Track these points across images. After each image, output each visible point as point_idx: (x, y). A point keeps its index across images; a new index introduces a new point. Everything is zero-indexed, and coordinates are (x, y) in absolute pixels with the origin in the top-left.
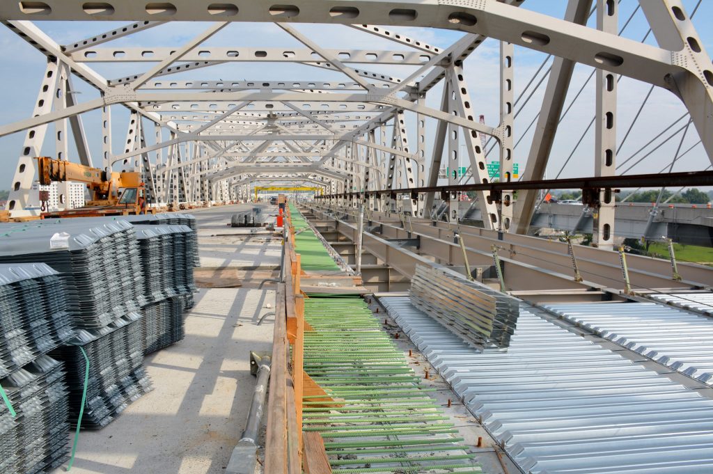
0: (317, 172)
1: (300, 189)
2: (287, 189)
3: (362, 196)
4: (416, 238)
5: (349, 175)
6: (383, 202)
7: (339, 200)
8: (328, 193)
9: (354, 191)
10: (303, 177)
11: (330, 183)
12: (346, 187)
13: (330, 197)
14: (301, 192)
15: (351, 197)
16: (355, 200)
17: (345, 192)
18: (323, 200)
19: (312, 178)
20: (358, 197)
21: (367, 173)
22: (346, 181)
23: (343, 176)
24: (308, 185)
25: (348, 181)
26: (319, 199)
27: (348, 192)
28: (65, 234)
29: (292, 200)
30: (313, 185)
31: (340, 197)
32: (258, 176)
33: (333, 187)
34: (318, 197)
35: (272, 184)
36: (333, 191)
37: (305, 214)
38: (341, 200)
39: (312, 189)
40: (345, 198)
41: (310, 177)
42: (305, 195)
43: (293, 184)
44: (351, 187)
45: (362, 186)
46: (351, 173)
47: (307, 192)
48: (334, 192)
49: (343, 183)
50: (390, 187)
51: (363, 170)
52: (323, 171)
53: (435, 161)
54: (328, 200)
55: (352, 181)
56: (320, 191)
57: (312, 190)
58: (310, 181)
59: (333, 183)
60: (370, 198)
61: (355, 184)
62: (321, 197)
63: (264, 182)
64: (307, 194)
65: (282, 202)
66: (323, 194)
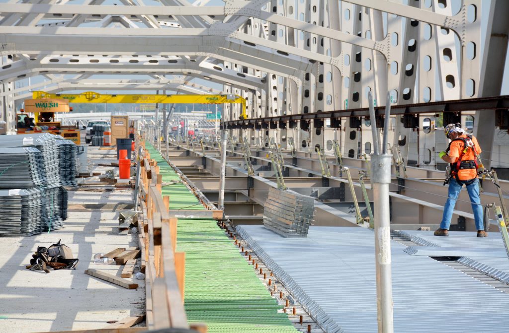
0: (223, 53)
1: (176, 100)
2: (133, 100)
3: (345, 122)
4: (339, 186)
5: (312, 61)
6: (391, 138)
7: (291, 133)
8: (261, 113)
9: (328, 108)
10: (184, 63)
11: (265, 80)
12: (307, 94)
13: (265, 124)
14: (181, 108)
15: (319, 124)
16: (329, 134)
17: (306, 109)
18: (247, 133)
19: (210, 66)
20: (336, 124)
21: (358, 58)
22: (307, 77)
23: (299, 64)
24: (202, 89)
25: (313, 78)
26: (236, 132)
27: (312, 110)
28: (31, 138)
29: (150, 135)
30: (217, 89)
31: (293, 125)
32: (45, 60)
33: (274, 94)
34: (231, 125)
35: (88, 83)
36: (274, 105)
37: (185, 170)
38: (294, 133)
39: (214, 99)
40: (305, 126)
41: (205, 64)
42: (193, 121)
43: (153, 83)
44: (320, 97)
45: (346, 95)
46: (318, 58)
47: (199, 107)
48: (276, 110)
49: (300, 83)
50: (407, 97)
51: (347, 50)
52: (239, 47)
53: (494, 35)
54: (259, 134)
55: (321, 79)
56: (237, 106)
57: (213, 104)
58: (206, 75)
59: (273, 83)
60: (363, 126)
61: (328, 89)
62: (241, 124)
63: (62, 77)
64: (200, 114)
65: (124, 135)
66: (248, 114)
